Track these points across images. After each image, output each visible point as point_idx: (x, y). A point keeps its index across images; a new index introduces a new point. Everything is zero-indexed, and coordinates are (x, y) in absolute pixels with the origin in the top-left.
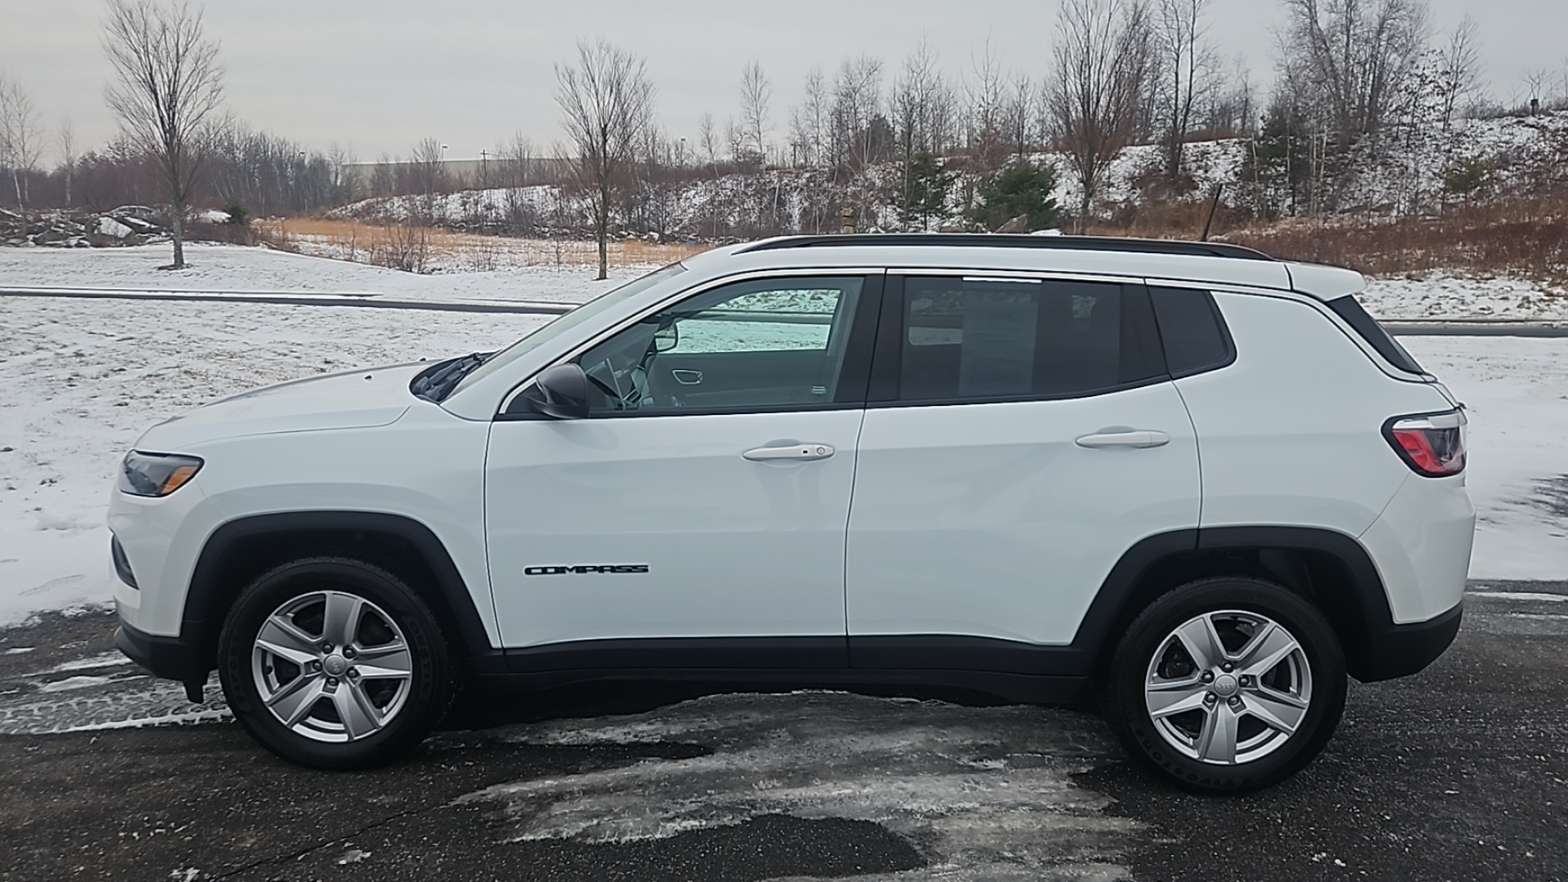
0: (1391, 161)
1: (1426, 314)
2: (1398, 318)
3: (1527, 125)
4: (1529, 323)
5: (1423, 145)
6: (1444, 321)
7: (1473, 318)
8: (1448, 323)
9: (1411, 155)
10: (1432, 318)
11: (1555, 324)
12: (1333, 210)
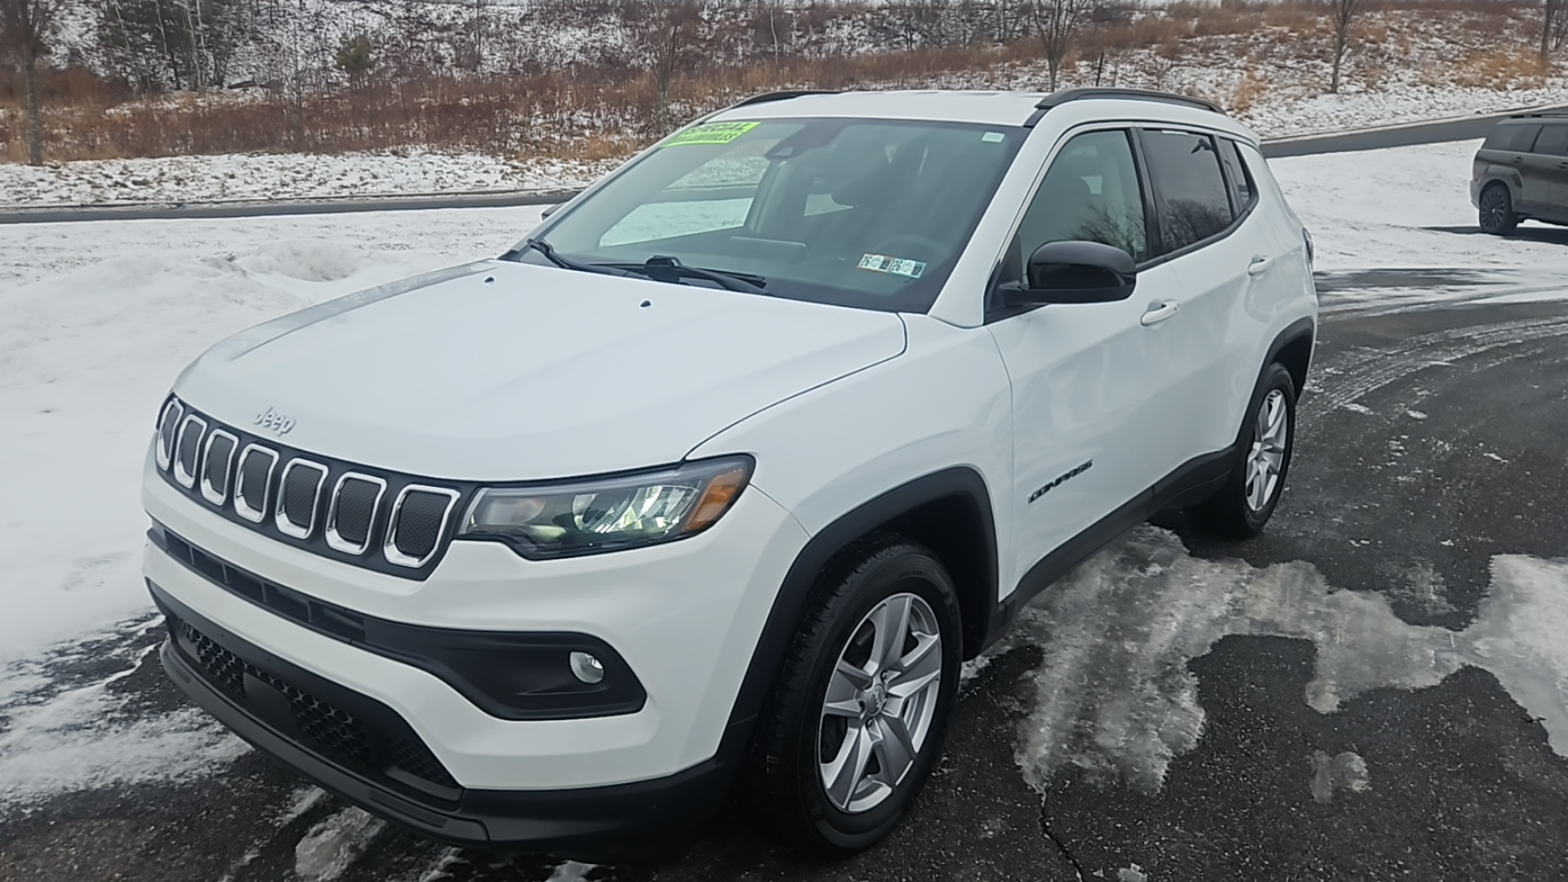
0: (261, 36)
1: (438, 188)
2: (417, 192)
3: (373, 11)
4: (520, 193)
5: (287, 22)
6: (456, 194)
7: (477, 190)
8: (460, 196)
9: (278, 32)
10: (444, 191)
11: (539, 193)
12: (220, 83)
